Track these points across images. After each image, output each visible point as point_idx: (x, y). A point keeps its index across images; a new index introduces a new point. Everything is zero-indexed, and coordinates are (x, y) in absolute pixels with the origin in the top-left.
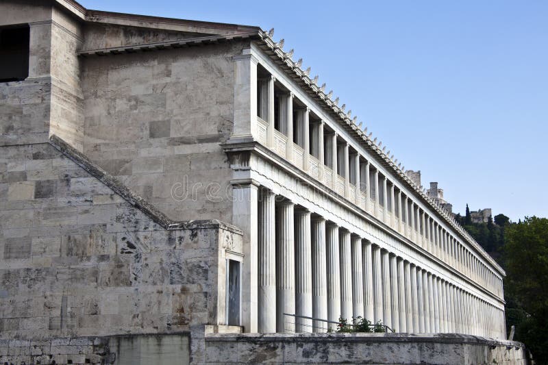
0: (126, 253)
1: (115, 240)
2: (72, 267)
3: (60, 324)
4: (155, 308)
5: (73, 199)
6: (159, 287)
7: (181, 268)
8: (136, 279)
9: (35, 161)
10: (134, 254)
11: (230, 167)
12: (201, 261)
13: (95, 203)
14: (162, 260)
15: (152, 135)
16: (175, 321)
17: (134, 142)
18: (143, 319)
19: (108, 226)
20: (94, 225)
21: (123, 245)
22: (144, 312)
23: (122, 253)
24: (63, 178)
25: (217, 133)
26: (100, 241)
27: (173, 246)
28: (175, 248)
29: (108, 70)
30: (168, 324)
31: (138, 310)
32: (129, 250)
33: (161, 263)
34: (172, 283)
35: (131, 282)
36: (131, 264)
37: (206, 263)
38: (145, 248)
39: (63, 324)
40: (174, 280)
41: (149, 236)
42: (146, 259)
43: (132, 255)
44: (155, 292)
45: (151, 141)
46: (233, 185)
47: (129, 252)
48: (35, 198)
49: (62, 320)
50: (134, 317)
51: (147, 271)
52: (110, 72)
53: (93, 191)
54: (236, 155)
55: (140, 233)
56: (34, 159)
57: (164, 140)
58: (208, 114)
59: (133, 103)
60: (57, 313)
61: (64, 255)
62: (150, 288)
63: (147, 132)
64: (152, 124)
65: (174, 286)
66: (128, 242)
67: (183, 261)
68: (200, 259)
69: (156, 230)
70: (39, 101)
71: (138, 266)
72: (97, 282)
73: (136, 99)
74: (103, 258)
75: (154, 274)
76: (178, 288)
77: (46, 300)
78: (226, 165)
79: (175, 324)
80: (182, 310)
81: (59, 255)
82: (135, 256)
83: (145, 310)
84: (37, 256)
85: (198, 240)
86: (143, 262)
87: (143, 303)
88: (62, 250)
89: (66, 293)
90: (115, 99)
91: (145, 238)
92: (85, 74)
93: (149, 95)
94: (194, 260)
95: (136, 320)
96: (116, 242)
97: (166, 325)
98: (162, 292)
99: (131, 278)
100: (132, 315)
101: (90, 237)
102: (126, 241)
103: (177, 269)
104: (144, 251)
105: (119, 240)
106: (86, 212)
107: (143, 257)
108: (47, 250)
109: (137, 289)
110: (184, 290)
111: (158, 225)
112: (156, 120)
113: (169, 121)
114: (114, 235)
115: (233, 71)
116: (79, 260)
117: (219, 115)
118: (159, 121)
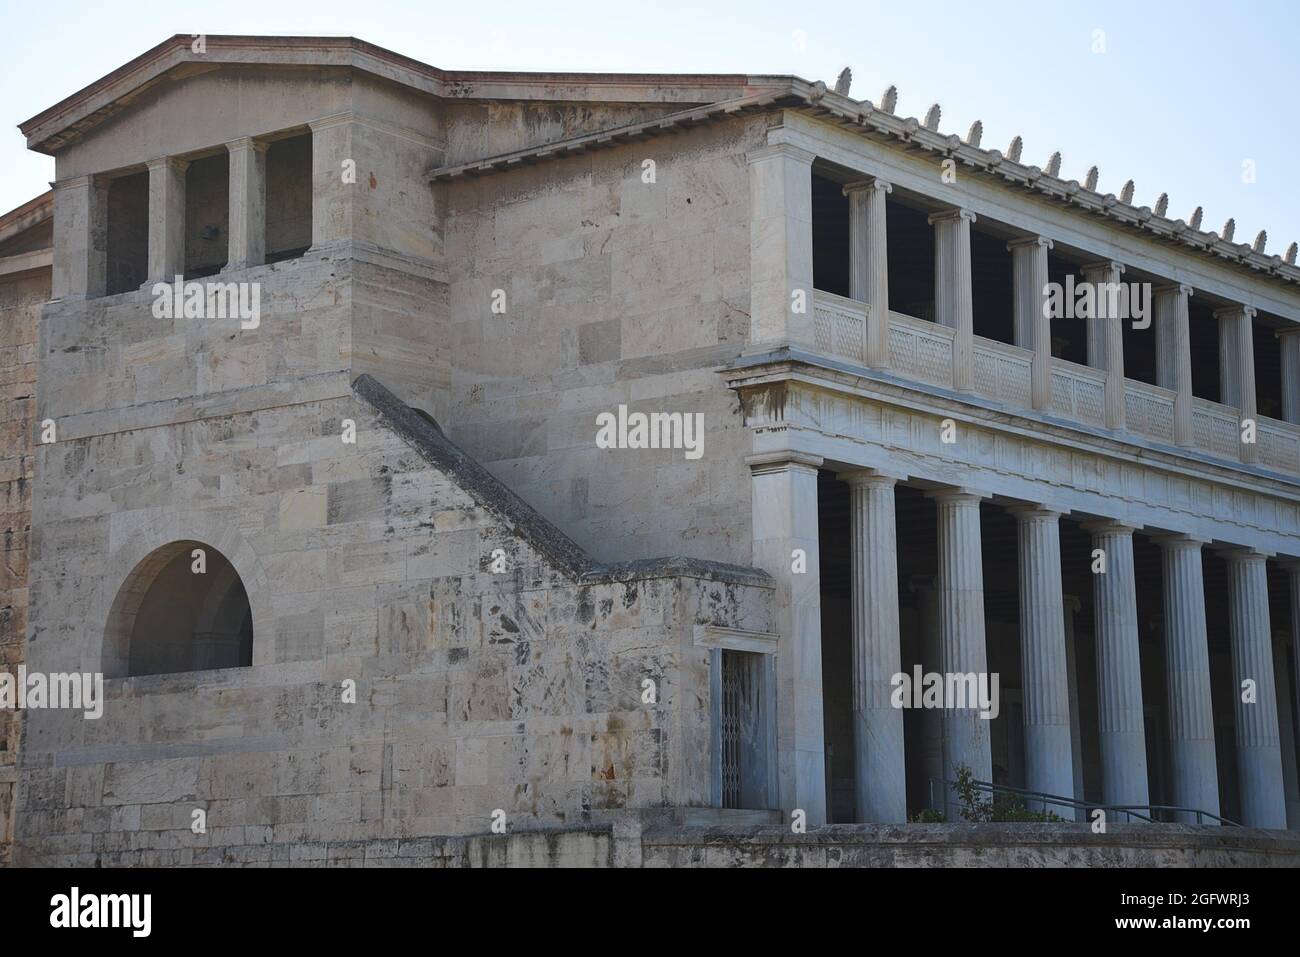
0: (500, 642)
1: (478, 611)
2: (398, 678)
3: (380, 808)
4: (559, 770)
5: (397, 522)
6: (565, 720)
7: (605, 674)
8: (519, 702)
9: (325, 439)
10: (515, 645)
11: (745, 425)
12: (645, 658)
13: (438, 529)
14: (569, 657)
15: (585, 359)
16: (599, 798)
17: (550, 378)
18: (536, 795)
19: (466, 582)
20: (438, 580)
21: (493, 623)
22: (539, 779)
23: (493, 642)
24: (378, 475)
25: (716, 342)
26: (451, 616)
27: (591, 623)
28: (594, 627)
29: (494, 209)
30: (585, 807)
31: (527, 774)
32: (506, 635)
33: (568, 664)
34: (589, 711)
35: (511, 709)
36: (510, 669)
37: (656, 660)
38: (535, 629)
39: (387, 807)
40: (594, 703)
41: (543, 601)
42: (538, 655)
43: (512, 647)
44: (558, 732)
45: (584, 371)
46: (753, 467)
47: (506, 641)
48: (329, 523)
49: (383, 800)
50: (518, 791)
51: (542, 683)
52: (499, 213)
53: (434, 503)
54: (758, 393)
55: (526, 594)
56: (325, 434)
57: (609, 368)
58: (698, 297)
59: (546, 282)
60: (373, 783)
61: (384, 651)
62: (550, 724)
63: (575, 351)
64: (584, 329)
65: (594, 716)
66: (503, 618)
67: (611, 657)
68: (645, 652)
69: (555, 587)
70: (329, 301)
71: (524, 671)
72: (446, 709)
73: (552, 274)
74: (456, 654)
75: (554, 690)
76: (601, 720)
77: (353, 755)
78: (738, 419)
79: (599, 806)
80: (610, 774)
81: (372, 652)
82: (517, 650)
83: (538, 774)
84: (336, 656)
85: (639, 607)
86: (532, 663)
87: (536, 755)
88: (381, 640)
89: (389, 739)
90: (509, 278)
91: (536, 606)
92: (451, 222)
93: (577, 261)
94: (631, 655)
95: (523, 797)
96: (480, 618)
97: (582, 809)
98: (571, 731)
99: (511, 699)
100: (515, 786)
101: (432, 607)
102: (499, 614)
103: (600, 677)
104: (535, 636)
105: (486, 611)
106: (423, 549)
107: (533, 651)
108: (352, 639)
109: (522, 726)
110: (614, 726)
111: (560, 575)
112: (591, 320)
113: (618, 321)
114: (476, 600)
115: (748, 188)
116: (413, 660)
117: (720, 299)
118: (597, 323)
